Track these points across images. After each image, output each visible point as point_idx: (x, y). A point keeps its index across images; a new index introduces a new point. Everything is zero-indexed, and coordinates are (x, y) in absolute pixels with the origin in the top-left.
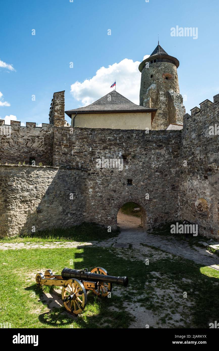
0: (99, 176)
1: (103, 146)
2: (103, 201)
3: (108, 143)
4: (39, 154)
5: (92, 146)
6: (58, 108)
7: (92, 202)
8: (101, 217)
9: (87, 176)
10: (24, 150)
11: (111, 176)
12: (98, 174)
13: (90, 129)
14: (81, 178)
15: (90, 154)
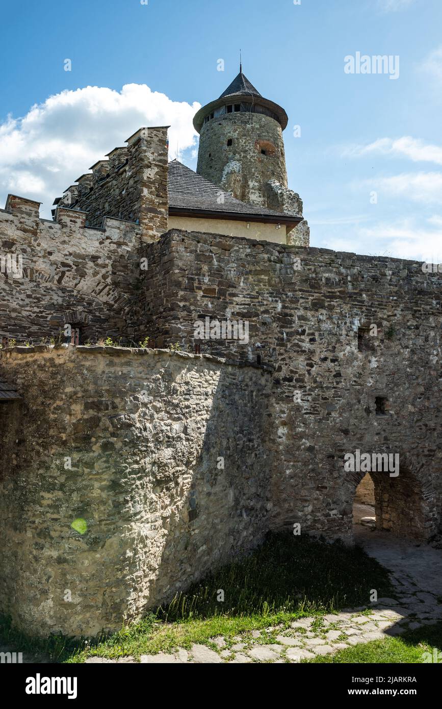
0: (306, 387)
1: (312, 298)
2: (317, 464)
3: (324, 290)
5: (284, 297)
7: (288, 468)
8: (312, 511)
9: (272, 388)
11: (334, 388)
12: (302, 381)
13: (277, 245)
14: (261, 393)
15: (279, 319)
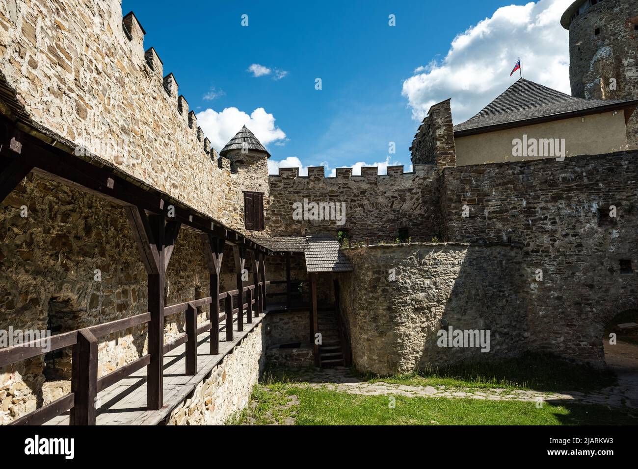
0: (551, 256)
1: (551, 194)
2: (566, 309)
3: (561, 186)
4: (415, 221)
5: (528, 196)
6: (442, 133)
7: (540, 310)
8: (564, 341)
9: (523, 258)
10: (388, 217)
11: (576, 255)
12: (548, 251)
13: (518, 163)
14: (511, 261)
15: (525, 212)
